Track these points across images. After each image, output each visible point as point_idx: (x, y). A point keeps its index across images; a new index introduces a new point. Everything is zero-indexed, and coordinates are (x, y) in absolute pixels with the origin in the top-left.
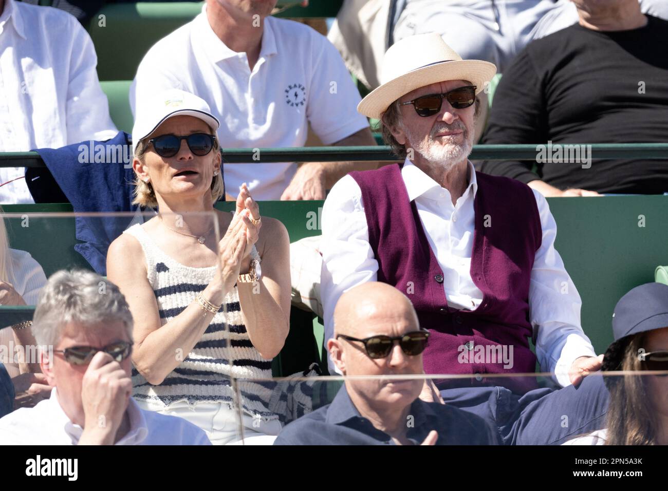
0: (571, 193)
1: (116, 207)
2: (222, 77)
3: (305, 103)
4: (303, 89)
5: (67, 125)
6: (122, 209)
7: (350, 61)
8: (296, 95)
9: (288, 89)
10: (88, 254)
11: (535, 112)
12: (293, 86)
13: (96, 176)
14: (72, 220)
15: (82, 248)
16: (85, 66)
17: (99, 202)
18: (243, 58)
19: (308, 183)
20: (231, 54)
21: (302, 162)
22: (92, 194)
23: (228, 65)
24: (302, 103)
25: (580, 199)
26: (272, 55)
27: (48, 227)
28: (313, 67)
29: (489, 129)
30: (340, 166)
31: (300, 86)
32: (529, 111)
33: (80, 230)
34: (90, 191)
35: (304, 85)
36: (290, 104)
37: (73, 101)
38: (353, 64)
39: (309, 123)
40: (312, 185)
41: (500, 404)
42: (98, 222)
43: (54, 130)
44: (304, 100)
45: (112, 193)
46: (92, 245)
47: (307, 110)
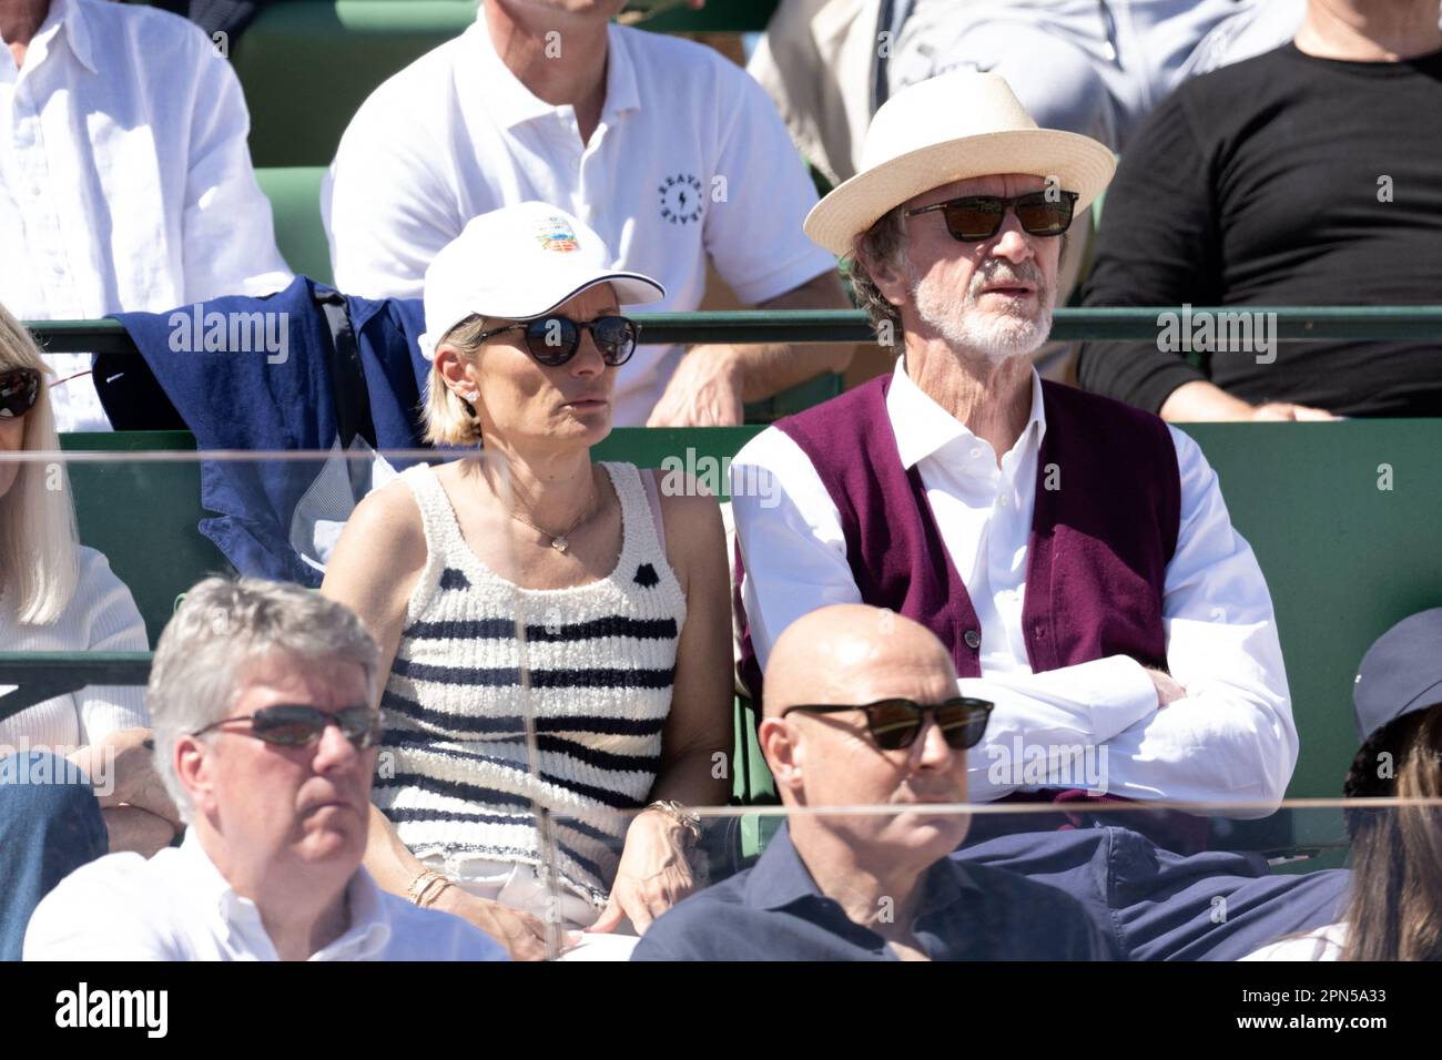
0: (1272, 413)
1: (290, 440)
2: (521, 160)
3: (701, 217)
4: (697, 186)
5: (184, 261)
6: (300, 444)
7: (794, 125)
8: (682, 199)
9: (666, 185)
10: (228, 542)
11: (1195, 228)
12: (675, 178)
13: (246, 373)
14: (195, 466)
15: (214, 528)
16: (223, 134)
17: (253, 428)
18: (568, 118)
19: (705, 393)
20: (541, 108)
21: (690, 345)
22: (237, 413)
23: (535, 134)
24: (695, 217)
25: (1292, 426)
26: (629, 111)
27: (142, 482)
28: (720, 137)
29: (1097, 266)
30: (773, 353)
31: (690, 180)
32: (1183, 226)
33: (210, 488)
34: (232, 405)
35: (699, 177)
36: (669, 217)
37: (199, 210)
38: (801, 131)
39: (709, 258)
40: (715, 394)
41: (1116, 866)
42: (249, 471)
43: (155, 270)
44: (700, 209)
45: (279, 410)
46: (237, 521)
47: (705, 230)
